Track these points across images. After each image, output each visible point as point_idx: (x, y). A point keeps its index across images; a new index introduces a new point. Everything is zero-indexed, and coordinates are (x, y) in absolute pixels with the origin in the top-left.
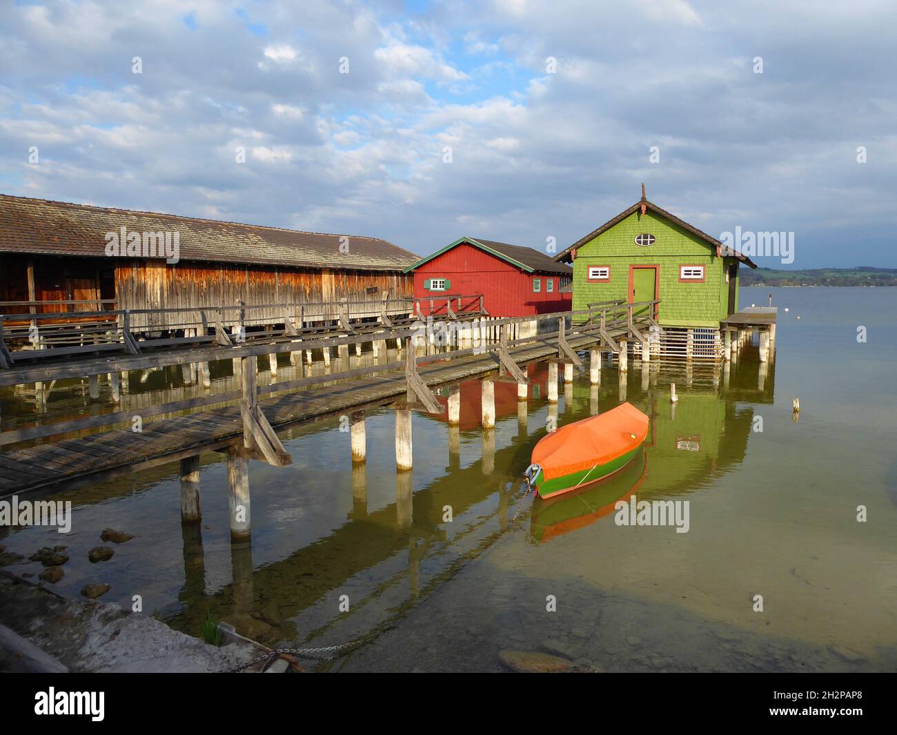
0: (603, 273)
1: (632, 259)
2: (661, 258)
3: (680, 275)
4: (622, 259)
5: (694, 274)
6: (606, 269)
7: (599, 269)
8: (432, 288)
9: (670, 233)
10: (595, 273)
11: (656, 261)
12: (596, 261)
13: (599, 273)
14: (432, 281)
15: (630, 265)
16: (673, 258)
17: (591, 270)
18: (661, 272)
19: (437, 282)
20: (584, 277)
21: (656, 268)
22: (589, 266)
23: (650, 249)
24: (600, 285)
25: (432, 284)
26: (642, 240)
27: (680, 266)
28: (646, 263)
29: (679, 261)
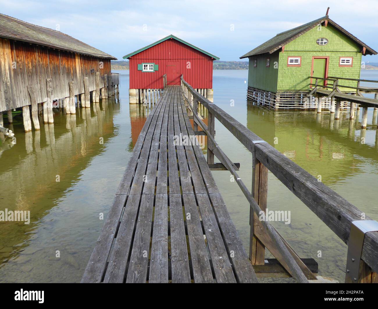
0: (296, 61)
1: (315, 53)
2: (330, 53)
3: (339, 63)
4: (308, 53)
5: (347, 62)
6: (299, 59)
7: (294, 59)
8: (144, 70)
9: (336, 38)
10: (292, 61)
11: (327, 54)
12: (293, 54)
13: (294, 61)
14: (143, 65)
15: (313, 56)
16: (336, 53)
17: (290, 59)
18: (330, 61)
19: (147, 66)
20: (285, 63)
21: (326, 59)
22: (289, 57)
23: (324, 47)
24: (294, 68)
25: (143, 67)
26: (320, 42)
27: (340, 57)
28: (321, 55)
29: (340, 55)
